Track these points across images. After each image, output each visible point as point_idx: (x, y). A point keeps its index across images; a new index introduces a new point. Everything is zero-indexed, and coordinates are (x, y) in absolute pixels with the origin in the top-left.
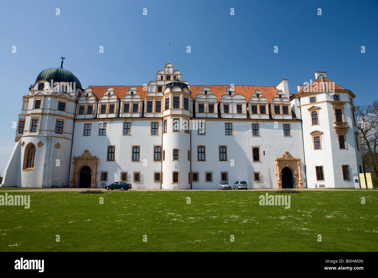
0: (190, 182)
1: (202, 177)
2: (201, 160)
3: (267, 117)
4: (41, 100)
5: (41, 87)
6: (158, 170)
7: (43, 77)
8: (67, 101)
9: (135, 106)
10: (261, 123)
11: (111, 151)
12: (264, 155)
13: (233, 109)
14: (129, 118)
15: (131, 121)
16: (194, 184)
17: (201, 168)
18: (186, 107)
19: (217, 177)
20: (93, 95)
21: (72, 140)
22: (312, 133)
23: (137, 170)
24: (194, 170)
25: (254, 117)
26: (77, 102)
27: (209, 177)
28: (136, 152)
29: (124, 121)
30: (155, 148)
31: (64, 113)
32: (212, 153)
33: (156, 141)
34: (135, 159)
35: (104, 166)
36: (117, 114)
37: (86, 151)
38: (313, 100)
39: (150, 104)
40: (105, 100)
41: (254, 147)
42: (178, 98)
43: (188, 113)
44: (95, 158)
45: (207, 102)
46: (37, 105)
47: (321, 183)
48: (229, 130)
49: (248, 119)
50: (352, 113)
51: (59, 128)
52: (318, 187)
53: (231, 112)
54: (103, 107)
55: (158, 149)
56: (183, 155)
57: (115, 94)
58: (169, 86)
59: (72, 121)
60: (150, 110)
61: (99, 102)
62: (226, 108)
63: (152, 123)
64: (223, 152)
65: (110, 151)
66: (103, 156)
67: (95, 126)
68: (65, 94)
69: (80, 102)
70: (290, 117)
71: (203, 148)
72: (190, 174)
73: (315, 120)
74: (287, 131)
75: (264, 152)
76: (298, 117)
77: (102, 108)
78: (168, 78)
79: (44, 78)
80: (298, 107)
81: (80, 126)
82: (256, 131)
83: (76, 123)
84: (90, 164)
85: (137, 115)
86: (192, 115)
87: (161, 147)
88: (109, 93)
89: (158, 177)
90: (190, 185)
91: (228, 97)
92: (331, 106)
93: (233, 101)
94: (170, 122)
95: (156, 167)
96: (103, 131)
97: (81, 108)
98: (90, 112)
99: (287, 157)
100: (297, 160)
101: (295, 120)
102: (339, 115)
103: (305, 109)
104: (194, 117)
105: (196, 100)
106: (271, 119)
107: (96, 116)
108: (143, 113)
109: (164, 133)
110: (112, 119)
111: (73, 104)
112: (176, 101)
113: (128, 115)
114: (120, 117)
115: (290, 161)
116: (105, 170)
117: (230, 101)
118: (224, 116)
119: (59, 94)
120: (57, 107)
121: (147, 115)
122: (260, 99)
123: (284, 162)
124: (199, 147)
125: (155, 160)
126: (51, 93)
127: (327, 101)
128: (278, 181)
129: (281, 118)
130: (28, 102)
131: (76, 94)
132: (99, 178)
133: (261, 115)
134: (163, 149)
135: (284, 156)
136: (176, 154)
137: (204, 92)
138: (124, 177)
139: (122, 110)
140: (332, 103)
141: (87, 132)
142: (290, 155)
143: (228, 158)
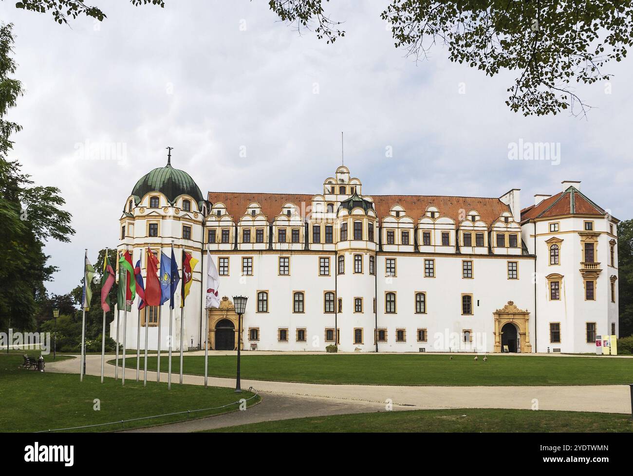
0: (375, 342)
1: (391, 335)
2: (391, 312)
3: (484, 251)
4: (157, 224)
5: (155, 203)
6: (332, 326)
7: (153, 186)
8: (192, 224)
9: (295, 233)
10: (475, 261)
12: (478, 305)
13: (436, 238)
14: (287, 250)
15: (289, 255)
16: (381, 345)
17: (391, 324)
18: (371, 239)
19: (411, 335)
20: (227, 213)
21: (202, 282)
22: (549, 277)
23: (301, 326)
24: (381, 326)
25: (464, 250)
26: (203, 224)
27: (401, 335)
28: (299, 299)
29: (279, 255)
30: (325, 294)
31: (190, 243)
32: (406, 303)
33: (328, 284)
34: (297, 310)
35: (251, 318)
36: (268, 245)
37: (225, 299)
38: (553, 228)
39: (317, 229)
40: (246, 221)
41: (464, 295)
42: (361, 224)
43: (373, 246)
45: (400, 229)
46: (152, 230)
47: (556, 346)
48: (430, 271)
49: (458, 254)
50: (609, 248)
52: (551, 351)
54: (247, 233)
55: (330, 297)
56: (367, 305)
57: (263, 213)
58: (345, 204)
59: (200, 253)
60: (317, 240)
61: (239, 224)
62: (427, 237)
63: (320, 258)
64: (420, 300)
65: (261, 298)
67: (235, 260)
68: (188, 213)
69: (208, 224)
70: (518, 251)
71: (392, 296)
72: (376, 330)
73: (554, 258)
74: (513, 273)
75: (478, 301)
76: (531, 251)
77: (244, 234)
78: (343, 191)
79: (155, 187)
80: (531, 235)
81: (212, 260)
82: (468, 272)
83: (205, 257)
84: (232, 317)
85: (298, 246)
86: (378, 250)
87: (334, 294)
88: (254, 212)
89: (331, 334)
90: (375, 346)
91: (430, 221)
92: (580, 238)
93: (437, 226)
94: (349, 259)
95: (329, 321)
96: (247, 268)
97: (212, 234)
98: (225, 240)
99: (511, 310)
100: (525, 314)
101: (526, 255)
102: (589, 250)
103: (541, 240)
104: (381, 251)
105: (384, 225)
106: (491, 255)
107: (236, 246)
108: (307, 243)
109: (339, 273)
110: (260, 251)
111: (200, 227)
112: (358, 229)
113: (285, 246)
114: (274, 249)
115: (514, 314)
116: (254, 326)
117: (432, 226)
118: (423, 249)
119: (181, 214)
120: (180, 235)
121: (313, 247)
122: (477, 224)
123: (506, 317)
124: (387, 295)
125: (326, 312)
126: (171, 211)
127: (574, 231)
128: (496, 343)
129: (505, 253)
130: (133, 224)
131: (202, 212)
132: (246, 336)
133: (476, 249)
134: (338, 296)
135: (506, 307)
136: (358, 304)
137: (394, 214)
138: (283, 335)
139: (275, 238)
140: (581, 234)
141: (223, 270)
142: (515, 306)
143: (428, 311)
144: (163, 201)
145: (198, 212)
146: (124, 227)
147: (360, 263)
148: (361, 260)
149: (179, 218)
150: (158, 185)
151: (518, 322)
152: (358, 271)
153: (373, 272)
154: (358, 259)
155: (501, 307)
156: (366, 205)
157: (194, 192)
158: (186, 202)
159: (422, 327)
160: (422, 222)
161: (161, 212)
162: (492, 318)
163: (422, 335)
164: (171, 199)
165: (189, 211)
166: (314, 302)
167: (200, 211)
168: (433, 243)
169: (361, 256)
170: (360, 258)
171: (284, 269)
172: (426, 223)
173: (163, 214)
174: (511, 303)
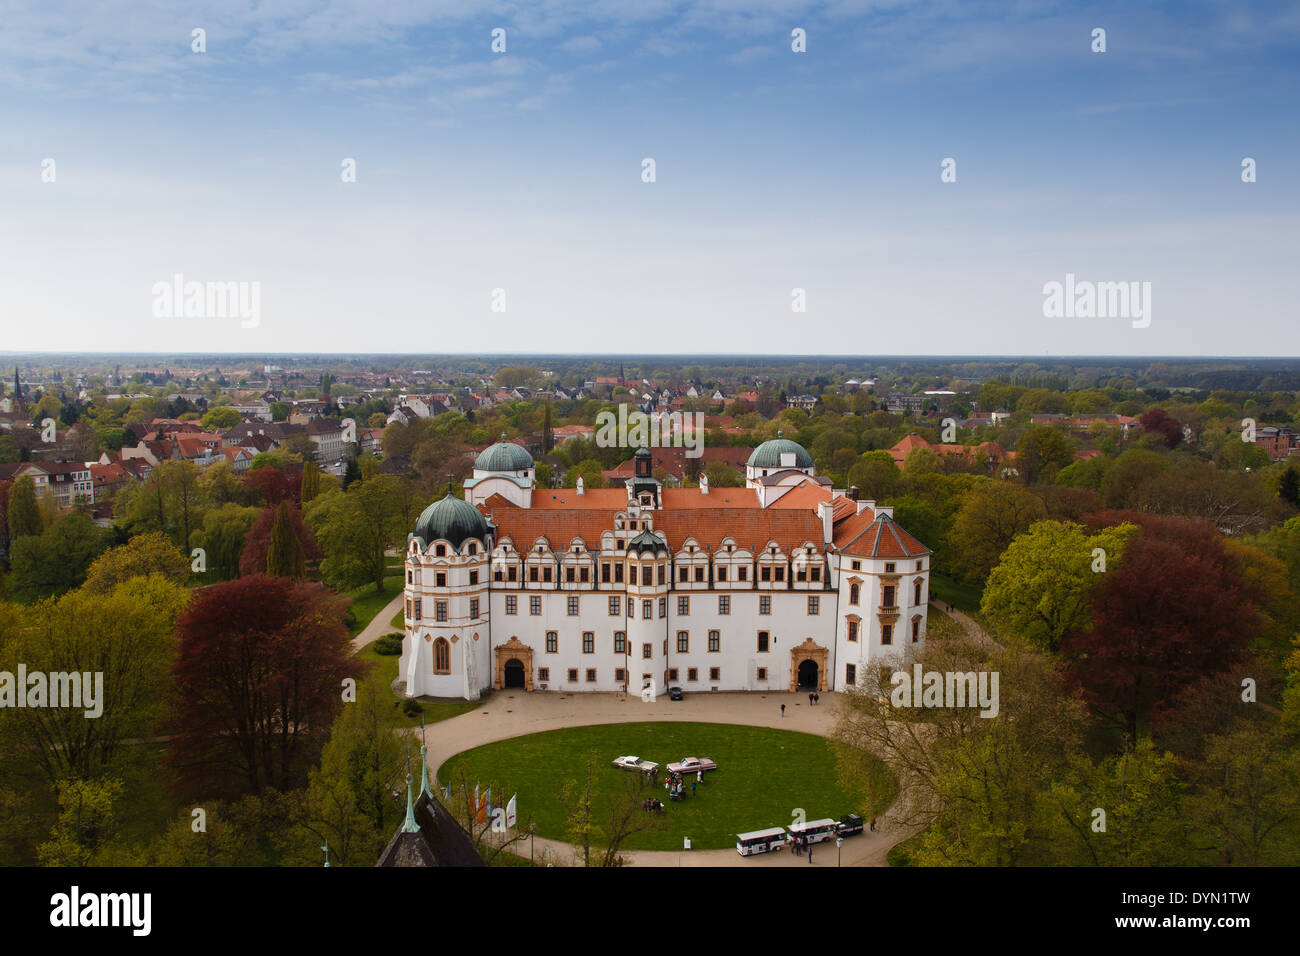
0: (666, 682)
1: (683, 674)
2: (682, 651)
3: (783, 585)
4: (445, 574)
5: (441, 551)
6: (622, 666)
8: (478, 567)
9: (584, 572)
10: (774, 596)
11: (552, 639)
12: (775, 642)
13: (733, 574)
14: (576, 590)
15: (578, 596)
16: (672, 683)
17: (682, 663)
18: (661, 582)
19: (704, 675)
20: (514, 551)
21: (490, 622)
22: (849, 617)
23: (591, 666)
24: (672, 666)
25: (763, 585)
26: (490, 562)
27: (693, 674)
28: (588, 640)
29: (568, 594)
30: (615, 635)
31: (477, 587)
32: (698, 641)
33: (618, 623)
34: (586, 650)
35: (542, 659)
36: (556, 585)
37: (514, 638)
38: (856, 566)
39: (606, 568)
40: (533, 559)
41: (761, 632)
42: (650, 569)
43: (663, 589)
44: (530, 650)
45: (693, 566)
46: (441, 580)
47: (850, 687)
48: (724, 608)
49: (755, 589)
50: (913, 588)
51: (475, 612)
54: (534, 571)
55: (621, 637)
56: (657, 650)
57: (550, 549)
59: (486, 594)
60: (606, 579)
61: (526, 562)
62: (722, 572)
63: (610, 598)
64: (714, 638)
65: (550, 639)
66: (539, 645)
67: (524, 600)
68: (474, 557)
69: (494, 561)
70: (820, 585)
71: (685, 635)
72: (666, 671)
73: (854, 598)
74: (813, 608)
75: (776, 638)
76: (834, 585)
77: (532, 574)
78: (633, 525)
79: (440, 533)
80: (835, 568)
81: (499, 599)
82: (765, 608)
83: (492, 596)
84: (521, 657)
85: (587, 586)
86: (670, 588)
87: (625, 634)
88: (541, 549)
89: (621, 675)
90: (667, 685)
91: (726, 555)
92: (879, 581)
93: (733, 561)
94: (638, 604)
95: (619, 661)
96: (535, 608)
97: (498, 572)
98: (512, 579)
99: (810, 647)
100: (824, 651)
101: (829, 589)
102: (889, 595)
103: (845, 577)
104: (673, 590)
105: (677, 562)
106: (791, 589)
107: (523, 585)
108: (596, 583)
109: (629, 615)
110: (549, 591)
111: (486, 568)
112: (647, 573)
113: (573, 586)
114: (562, 589)
115: (813, 652)
116: (544, 666)
117: (728, 561)
118: (718, 585)
119: (468, 560)
120: (468, 581)
121: (604, 586)
122: (777, 557)
123: (803, 654)
124: (679, 634)
125: (616, 652)
126: (458, 561)
127: (873, 574)
129: (806, 588)
130: (420, 571)
131: (488, 551)
132: (536, 676)
133: (776, 584)
134: (628, 638)
135: (804, 643)
136: (647, 651)
137: (688, 549)
138: (573, 675)
139: (564, 576)
140: (881, 577)
141: (511, 608)
142: (815, 644)
143: (721, 649)
144: (449, 550)
145: (484, 552)
146: (411, 573)
147: (649, 610)
148: (650, 605)
149: (466, 565)
150: (443, 530)
151: (816, 658)
152: (647, 617)
153: (663, 615)
154: (647, 605)
155: (800, 644)
158: (472, 546)
159: (715, 666)
160: (718, 556)
161: (449, 561)
162: (788, 656)
163: (715, 674)
164: (457, 545)
165: (475, 554)
166: (604, 643)
167: (486, 549)
168: (728, 579)
169: (650, 601)
171: (573, 609)
172: (721, 558)
173: (450, 563)
174: (810, 640)
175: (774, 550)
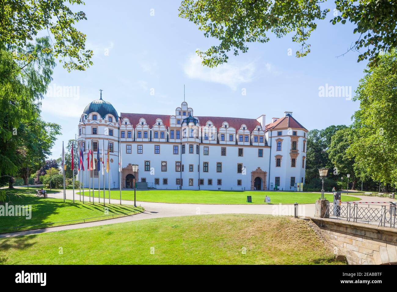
0: (199, 186)
1: (206, 182)
2: (206, 171)
3: (248, 144)
4: (96, 128)
5: (95, 118)
6: (179, 177)
7: (94, 109)
8: (113, 128)
9: (162, 134)
10: (244, 148)
13: (227, 137)
14: (158, 142)
15: (160, 144)
16: (201, 186)
17: (205, 176)
18: (197, 137)
19: (215, 182)
20: (130, 124)
21: (119, 156)
22: (276, 156)
23: (165, 177)
24: (201, 178)
26: (119, 128)
27: (210, 182)
28: (164, 165)
29: (155, 144)
30: (176, 163)
31: (112, 137)
32: (212, 167)
33: (177, 158)
34: (163, 170)
35: (143, 174)
36: (149, 139)
37: (130, 164)
38: (280, 134)
39: (172, 132)
40: (139, 128)
41: (239, 164)
43: (198, 140)
48: (224, 153)
49: (237, 144)
50: (303, 144)
51: (111, 148)
52: (275, 190)
53: (226, 140)
54: (139, 133)
55: (178, 164)
56: (195, 168)
57: (147, 124)
58: (186, 120)
59: (117, 143)
60: (172, 138)
61: (135, 129)
62: (223, 137)
63: (174, 146)
64: (219, 166)
65: (147, 164)
67: (134, 146)
69: (121, 128)
70: (263, 144)
71: (207, 164)
72: (199, 180)
73: (279, 148)
74: (261, 154)
75: (245, 166)
76: (269, 145)
78: (184, 113)
80: (269, 137)
81: (123, 146)
82: (241, 153)
83: (120, 144)
84: (133, 173)
85: (164, 140)
86: (200, 142)
87: (180, 162)
88: (143, 123)
89: (179, 182)
90: (199, 187)
91: (224, 129)
92: (290, 138)
93: (227, 132)
94: (187, 147)
96: (140, 150)
97: (123, 133)
98: (129, 137)
99: (259, 171)
100: (265, 173)
101: (267, 146)
102: (294, 144)
103: (274, 140)
104: (202, 143)
105: (203, 131)
106: (251, 145)
107: (134, 139)
108: (168, 139)
109: (183, 153)
110: (146, 142)
111: (117, 130)
113: (157, 140)
114: (152, 141)
115: (260, 173)
116: (144, 177)
117: (225, 132)
119: (108, 123)
120: (108, 133)
121: (171, 140)
122: (245, 131)
123: (257, 174)
124: (204, 163)
125: (176, 171)
126: (103, 122)
127: (288, 136)
128: (252, 186)
129: (258, 145)
130: (85, 128)
131: (118, 123)
133: (245, 143)
134: (182, 164)
135: (257, 169)
136: (191, 168)
137: (208, 125)
138: (157, 181)
139: (153, 136)
141: (129, 151)
142: (261, 170)
143: (222, 171)
144: (99, 117)
145: (116, 122)
146: (80, 129)
147: (192, 148)
148: (192, 147)
149: (107, 126)
150: (96, 109)
151: (262, 176)
152: (191, 152)
153: (198, 152)
154: (191, 147)
156: (195, 121)
157: (114, 113)
158: (110, 117)
159: (219, 178)
160: (220, 130)
162: (250, 175)
163: (219, 182)
164: (103, 116)
165: (112, 122)
166: (171, 166)
167: (117, 122)
169: (193, 145)
170: (192, 146)
171: (157, 150)
172: (222, 130)
173: (99, 123)
174: (259, 168)
175: (244, 128)
